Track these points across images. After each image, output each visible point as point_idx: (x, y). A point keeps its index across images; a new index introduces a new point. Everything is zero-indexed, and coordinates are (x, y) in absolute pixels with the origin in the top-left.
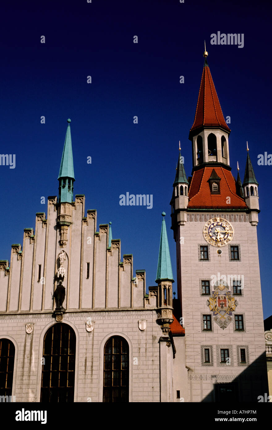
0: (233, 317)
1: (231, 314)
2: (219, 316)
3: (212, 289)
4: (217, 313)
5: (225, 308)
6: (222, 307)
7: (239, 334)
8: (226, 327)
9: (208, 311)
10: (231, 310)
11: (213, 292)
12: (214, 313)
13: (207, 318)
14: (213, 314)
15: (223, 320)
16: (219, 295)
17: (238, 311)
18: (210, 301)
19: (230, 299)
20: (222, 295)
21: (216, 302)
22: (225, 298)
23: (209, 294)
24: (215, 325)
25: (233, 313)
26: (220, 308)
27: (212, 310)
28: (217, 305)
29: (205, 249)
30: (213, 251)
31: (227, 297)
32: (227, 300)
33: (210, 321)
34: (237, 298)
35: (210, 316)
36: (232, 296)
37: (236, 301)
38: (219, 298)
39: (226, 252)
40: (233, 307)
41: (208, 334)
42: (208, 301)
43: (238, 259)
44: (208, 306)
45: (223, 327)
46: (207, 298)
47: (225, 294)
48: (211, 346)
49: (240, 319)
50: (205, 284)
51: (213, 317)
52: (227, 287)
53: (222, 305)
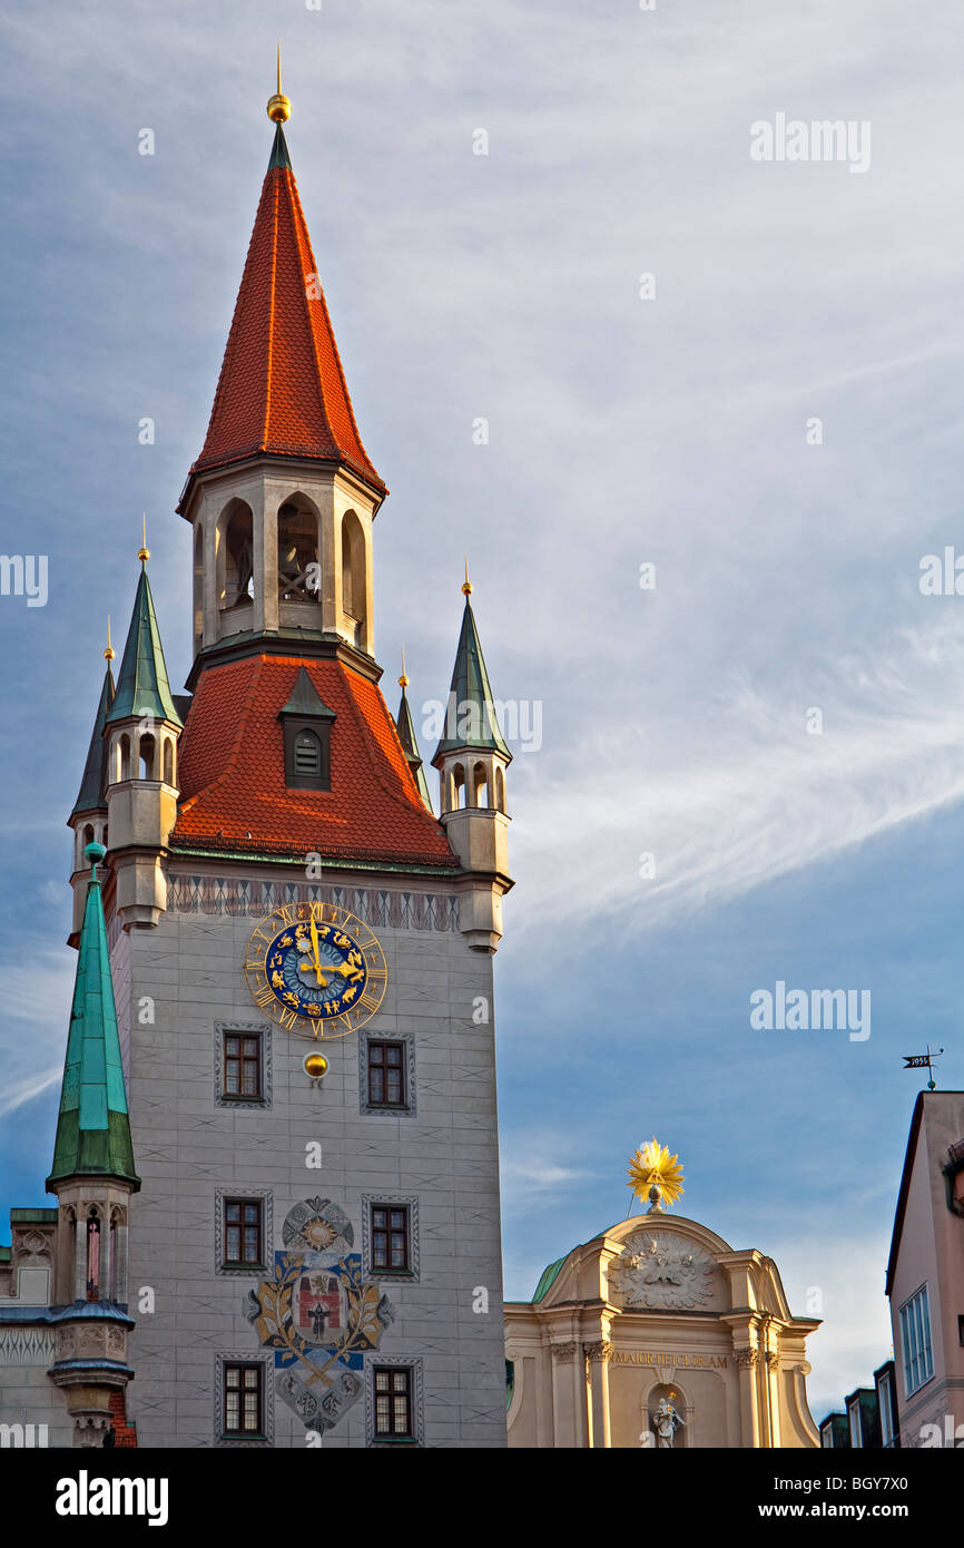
0: (365, 1375)
1: (357, 1363)
2: (302, 1373)
3: (275, 1241)
4: (295, 1358)
5: (331, 1336)
6: (319, 1328)
8: (332, 1425)
9: (248, 1345)
10: (362, 1342)
11: (279, 1256)
12: (278, 1356)
13: (246, 1379)
14: (272, 1360)
15: (320, 1390)
16: (304, 1269)
17: (389, 1349)
18: (265, 1300)
19: (355, 1291)
20: (319, 1266)
21: (290, 1303)
22: (333, 1286)
23: (259, 1265)
25: (370, 1357)
26: (307, 1335)
27: (269, 1343)
28: (297, 1320)
29: (244, 1047)
30: (283, 1059)
31: (342, 1284)
32: (342, 1294)
33: (258, 1391)
34: (389, 1288)
35: (258, 1367)
36: (366, 1278)
37: (384, 1301)
38: (305, 1285)
39: (344, 1063)
40: (368, 1329)
42: (253, 1296)
43: (402, 1105)
44: (252, 1320)
45: (319, 1424)
46: (247, 1283)
47: (335, 1269)
49: (398, 1385)
50: (244, 1214)
51: (273, 1374)
52: (348, 1233)
53: (317, 1319)
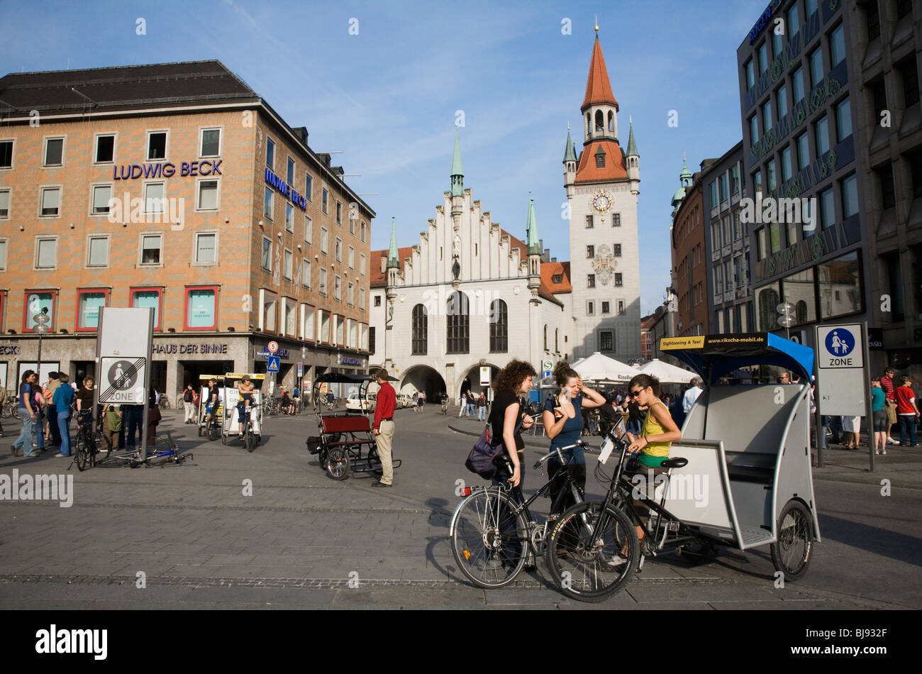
0: (613, 275)
1: (611, 273)
2: (601, 275)
3: (596, 253)
4: (600, 273)
5: (606, 269)
6: (604, 268)
7: (618, 289)
8: (607, 284)
9: (592, 271)
10: (612, 269)
11: (597, 255)
13: (592, 278)
14: (596, 274)
15: (605, 278)
16: (602, 257)
17: (617, 271)
18: (595, 264)
19: (611, 260)
20: (604, 256)
21: (599, 263)
22: (607, 260)
23: (593, 257)
24: (597, 282)
25: (614, 272)
26: (602, 269)
27: (595, 271)
28: (600, 266)
29: (590, 219)
30: (596, 220)
31: (609, 259)
32: (609, 261)
33: (594, 279)
34: (617, 259)
35: (594, 275)
36: (613, 257)
37: (616, 261)
38: (602, 260)
39: (609, 219)
40: (614, 267)
41: (592, 290)
42: (592, 262)
43: (619, 225)
44: (592, 267)
45: (604, 284)
46: (591, 260)
47: (607, 257)
48: (594, 300)
49: (619, 277)
50: (591, 249)
51: (596, 276)
52: (609, 250)
53: (604, 266)
